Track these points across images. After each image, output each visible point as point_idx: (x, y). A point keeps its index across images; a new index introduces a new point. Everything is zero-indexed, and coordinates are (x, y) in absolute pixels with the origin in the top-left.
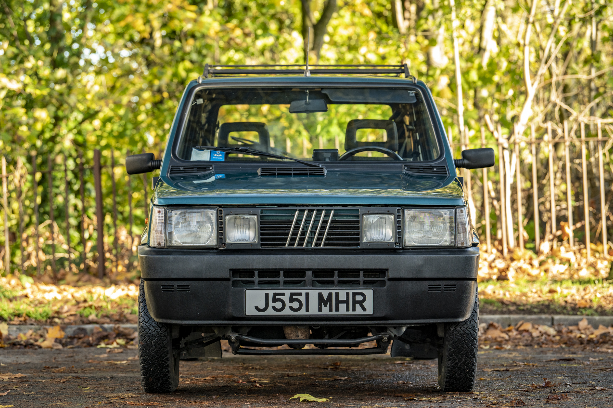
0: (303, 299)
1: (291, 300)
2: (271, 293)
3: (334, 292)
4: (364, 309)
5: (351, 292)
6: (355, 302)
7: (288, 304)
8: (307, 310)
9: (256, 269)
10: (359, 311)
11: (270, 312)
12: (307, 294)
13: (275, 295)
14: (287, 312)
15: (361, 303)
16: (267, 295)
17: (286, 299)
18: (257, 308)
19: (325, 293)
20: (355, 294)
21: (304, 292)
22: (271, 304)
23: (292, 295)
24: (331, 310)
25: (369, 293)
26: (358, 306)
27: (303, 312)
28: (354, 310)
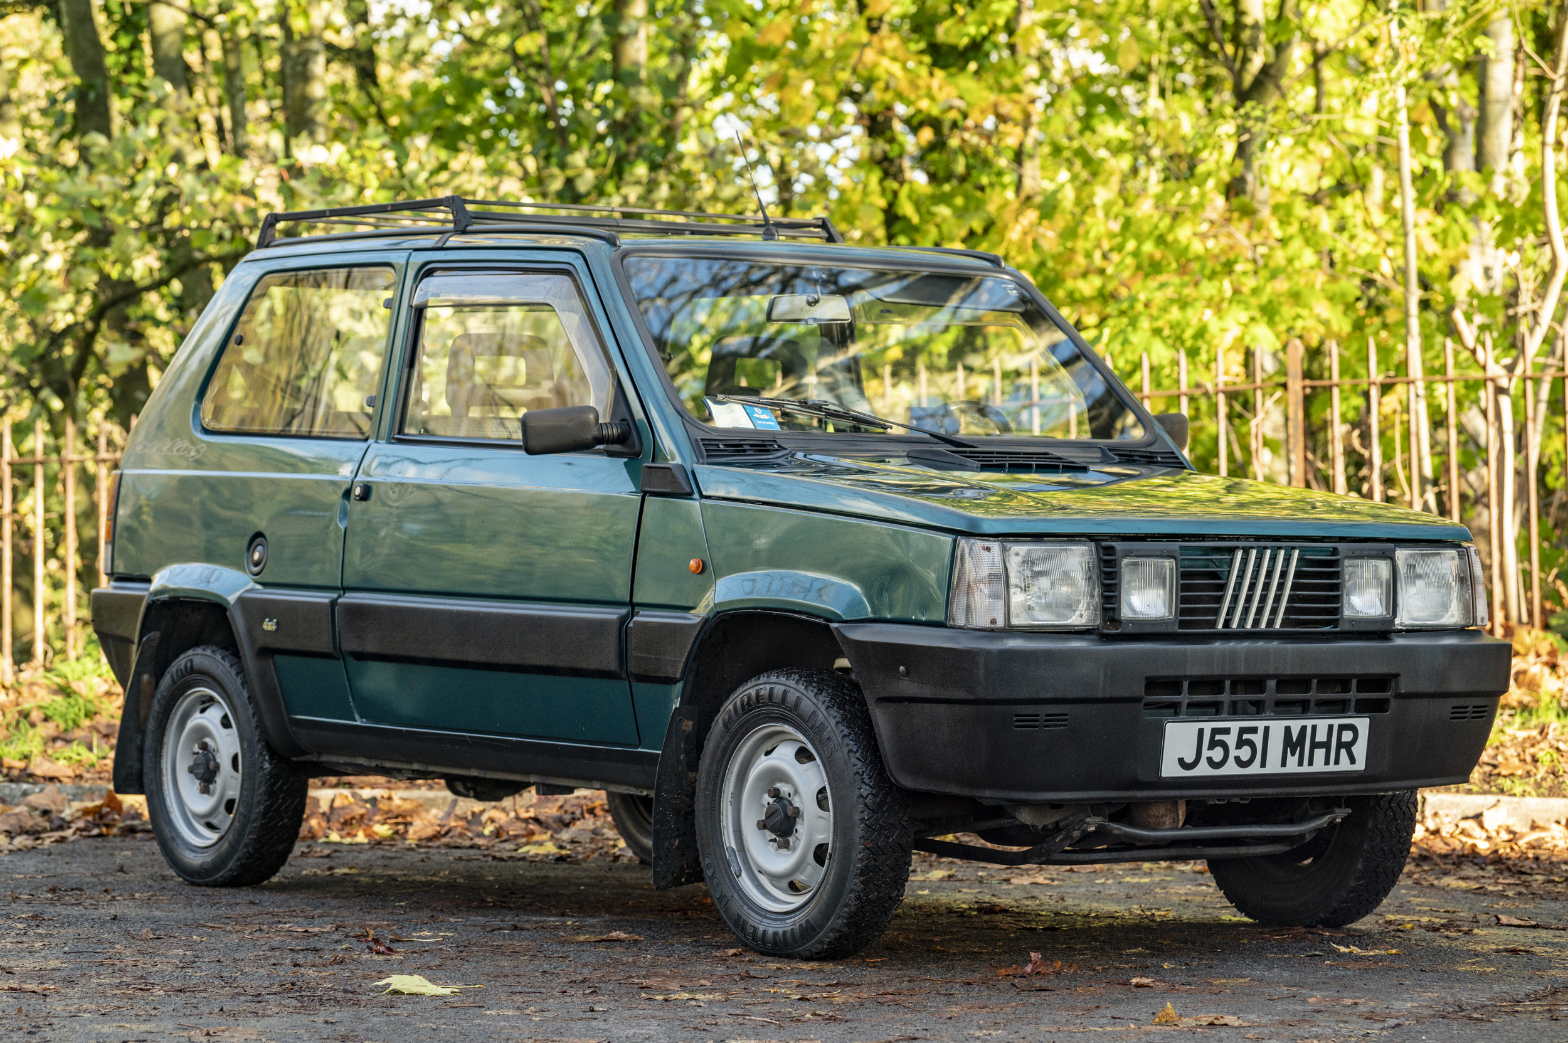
0: (1257, 739)
1: (1240, 744)
2: (1208, 727)
3: (1309, 723)
4: (1353, 760)
5: (1336, 722)
6: (1340, 745)
7: (1233, 752)
8: (1263, 765)
9: (1185, 677)
10: (1345, 765)
11: (1203, 770)
12: (1267, 729)
13: (1215, 731)
14: (1231, 769)
15: (1348, 746)
16: (1201, 732)
17: (1231, 740)
18: (1182, 762)
19: (1296, 726)
20: (1342, 728)
21: (1261, 725)
22: (1206, 753)
23: (1243, 731)
24: (1300, 764)
25: (1363, 724)
26: (1343, 752)
27: (1255, 769)
28: (1337, 762)
